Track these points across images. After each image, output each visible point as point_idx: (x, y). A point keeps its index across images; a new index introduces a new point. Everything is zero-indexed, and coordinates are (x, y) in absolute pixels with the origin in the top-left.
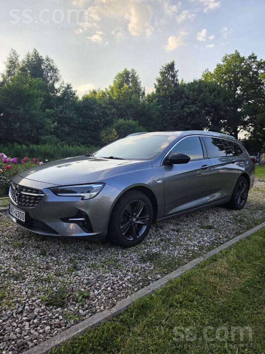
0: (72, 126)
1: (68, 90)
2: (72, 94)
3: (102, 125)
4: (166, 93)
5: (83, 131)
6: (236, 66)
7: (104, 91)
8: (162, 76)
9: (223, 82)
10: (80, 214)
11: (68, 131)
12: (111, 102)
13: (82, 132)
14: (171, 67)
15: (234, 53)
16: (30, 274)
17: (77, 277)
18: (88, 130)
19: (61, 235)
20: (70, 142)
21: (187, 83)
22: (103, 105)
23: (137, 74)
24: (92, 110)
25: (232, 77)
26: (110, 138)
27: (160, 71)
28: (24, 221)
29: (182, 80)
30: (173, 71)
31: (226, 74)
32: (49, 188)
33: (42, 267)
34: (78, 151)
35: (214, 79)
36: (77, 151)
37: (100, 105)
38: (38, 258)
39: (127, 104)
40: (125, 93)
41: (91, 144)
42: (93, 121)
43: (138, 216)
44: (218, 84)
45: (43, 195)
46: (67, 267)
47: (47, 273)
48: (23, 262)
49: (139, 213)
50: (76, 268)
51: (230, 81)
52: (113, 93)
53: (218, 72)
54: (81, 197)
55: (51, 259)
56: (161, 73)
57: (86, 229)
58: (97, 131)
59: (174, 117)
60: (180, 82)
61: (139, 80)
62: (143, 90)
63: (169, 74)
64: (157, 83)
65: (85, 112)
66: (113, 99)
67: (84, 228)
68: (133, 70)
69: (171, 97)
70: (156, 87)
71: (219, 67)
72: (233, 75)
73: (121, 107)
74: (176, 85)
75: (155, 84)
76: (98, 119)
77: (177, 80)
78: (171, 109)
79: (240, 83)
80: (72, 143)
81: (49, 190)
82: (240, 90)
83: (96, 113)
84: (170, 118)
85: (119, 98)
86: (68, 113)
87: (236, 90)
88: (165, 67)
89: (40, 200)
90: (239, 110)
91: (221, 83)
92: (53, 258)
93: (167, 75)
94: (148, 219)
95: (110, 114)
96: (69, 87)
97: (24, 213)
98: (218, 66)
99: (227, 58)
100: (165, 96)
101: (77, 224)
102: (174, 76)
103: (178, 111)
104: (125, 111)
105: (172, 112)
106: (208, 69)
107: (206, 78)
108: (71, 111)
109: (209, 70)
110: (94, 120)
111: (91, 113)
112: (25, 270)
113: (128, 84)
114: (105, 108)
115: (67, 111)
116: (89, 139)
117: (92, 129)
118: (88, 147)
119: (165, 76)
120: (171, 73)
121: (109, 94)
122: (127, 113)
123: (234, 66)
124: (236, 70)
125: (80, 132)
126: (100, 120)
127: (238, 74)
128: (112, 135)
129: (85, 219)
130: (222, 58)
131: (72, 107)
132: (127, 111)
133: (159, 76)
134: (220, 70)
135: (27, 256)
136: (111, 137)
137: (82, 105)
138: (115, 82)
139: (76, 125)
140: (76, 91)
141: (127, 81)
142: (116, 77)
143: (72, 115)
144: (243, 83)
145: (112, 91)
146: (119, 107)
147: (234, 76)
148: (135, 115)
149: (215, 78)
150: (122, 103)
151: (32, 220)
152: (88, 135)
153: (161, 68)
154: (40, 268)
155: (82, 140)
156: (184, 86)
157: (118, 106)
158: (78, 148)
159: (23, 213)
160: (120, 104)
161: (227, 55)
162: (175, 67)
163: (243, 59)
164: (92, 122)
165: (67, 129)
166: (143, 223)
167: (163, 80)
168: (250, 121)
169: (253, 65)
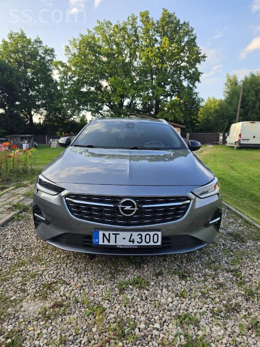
15: (20, 33)
28: (159, 244)
32: (192, 192)
45: (188, 201)
54: (217, 195)
82: (31, 72)
87: (27, 72)
91: (9, 62)
97: (160, 233)
99: (13, 36)
130: (8, 35)
144: (33, 66)
159: (155, 234)
168: (43, 105)
169: (39, 50)
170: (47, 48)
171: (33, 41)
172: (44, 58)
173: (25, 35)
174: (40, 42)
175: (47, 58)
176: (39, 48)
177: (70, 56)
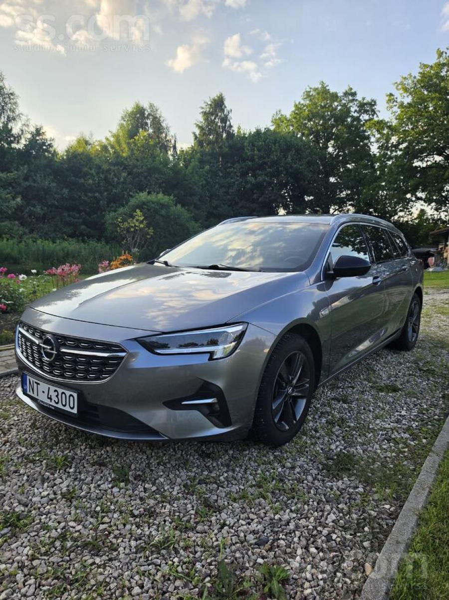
0: (49, 203)
1: (38, 138)
2: (46, 146)
3: (106, 203)
4: (213, 149)
5: (71, 213)
6: (324, 107)
7: (104, 141)
8: (206, 120)
9: (306, 132)
10: (206, 389)
11: (42, 213)
12: (119, 162)
13: (69, 216)
14: (218, 104)
15: (320, 86)
16: (120, 534)
17: (226, 528)
18: (79, 212)
19: (167, 438)
20: (47, 234)
21: (247, 133)
22: (105, 167)
23: (159, 112)
24: (85, 175)
25: (321, 125)
26: (132, 227)
27: (202, 110)
28: (75, 411)
29: (239, 128)
30: (223, 110)
31: (310, 120)
32: (136, 339)
33: (136, 513)
34: (66, 250)
35: (291, 128)
36: (63, 251)
37: (99, 167)
38: (115, 490)
39: (149, 166)
40: (142, 146)
41: (88, 238)
42: (86, 196)
43: (295, 381)
44: (299, 136)
45: (123, 354)
46: (189, 506)
47: (155, 527)
48: (88, 505)
49: (296, 375)
50: (210, 507)
51: (318, 132)
52: (120, 145)
53: (298, 116)
54: (208, 356)
55: (145, 490)
56: (205, 113)
57: (217, 421)
58: (97, 214)
59: (230, 191)
60: (235, 129)
61: (165, 122)
62: (173, 142)
63: (217, 115)
64: (198, 132)
65: (73, 178)
66: (122, 157)
67: (214, 419)
68: (151, 106)
69: (224, 156)
70: (196, 137)
71: (298, 107)
72: (321, 122)
73: (140, 171)
74: (230, 135)
75: (194, 133)
76: (97, 191)
77: (231, 126)
78: (225, 177)
79: (332, 135)
80: (51, 236)
81: (136, 343)
82: (333, 147)
83: (91, 181)
84: (224, 192)
85: (133, 154)
86: (39, 180)
87: (327, 147)
88: (210, 103)
89: (117, 365)
90: (332, 180)
91: (303, 134)
92: (147, 486)
93: (213, 118)
94: (308, 385)
95: (118, 183)
96: (38, 132)
97: (75, 395)
98: (296, 106)
99: (311, 93)
100: (213, 155)
101: (199, 411)
102: (225, 120)
103: (237, 180)
104: (146, 177)
105: (227, 182)
106: (280, 111)
107: (278, 126)
108: (45, 176)
109: (283, 113)
110: (90, 195)
111: (82, 181)
112: (103, 523)
113: (146, 130)
114: (108, 171)
115: (38, 175)
116: (83, 227)
117: (88, 210)
118: (84, 241)
119: (211, 119)
120: (219, 114)
121: (113, 147)
122: (149, 181)
123: (322, 107)
124: (326, 114)
125: (65, 214)
126: (101, 193)
127: (329, 119)
128: (134, 221)
129: (218, 400)
130: (302, 94)
131: (47, 170)
132: (149, 177)
133: (200, 119)
134: (301, 113)
135: (90, 489)
136: (133, 225)
137: (67, 166)
138: (122, 126)
139: (56, 203)
140: (53, 140)
141: (144, 126)
142: (123, 118)
143: (48, 183)
144: (337, 135)
145: (118, 142)
146: (135, 170)
147: (323, 123)
148: (164, 185)
149: (293, 126)
150: (139, 163)
151: (95, 407)
152: (81, 220)
153: (204, 105)
154: (134, 516)
155: (69, 230)
156: (244, 138)
157: (134, 168)
158: (65, 244)
159: (71, 395)
160: (135, 166)
161: (311, 88)
162: (226, 103)
163: (335, 97)
164: (86, 199)
165: (38, 209)
166: (300, 394)
167: (207, 126)
168: (349, 198)
169: (351, 106)
170: (365, 101)
171: (340, 94)
172: (357, 119)
173: (327, 88)
174: (354, 94)
175: (364, 117)
176: (351, 104)
177: (395, 109)
